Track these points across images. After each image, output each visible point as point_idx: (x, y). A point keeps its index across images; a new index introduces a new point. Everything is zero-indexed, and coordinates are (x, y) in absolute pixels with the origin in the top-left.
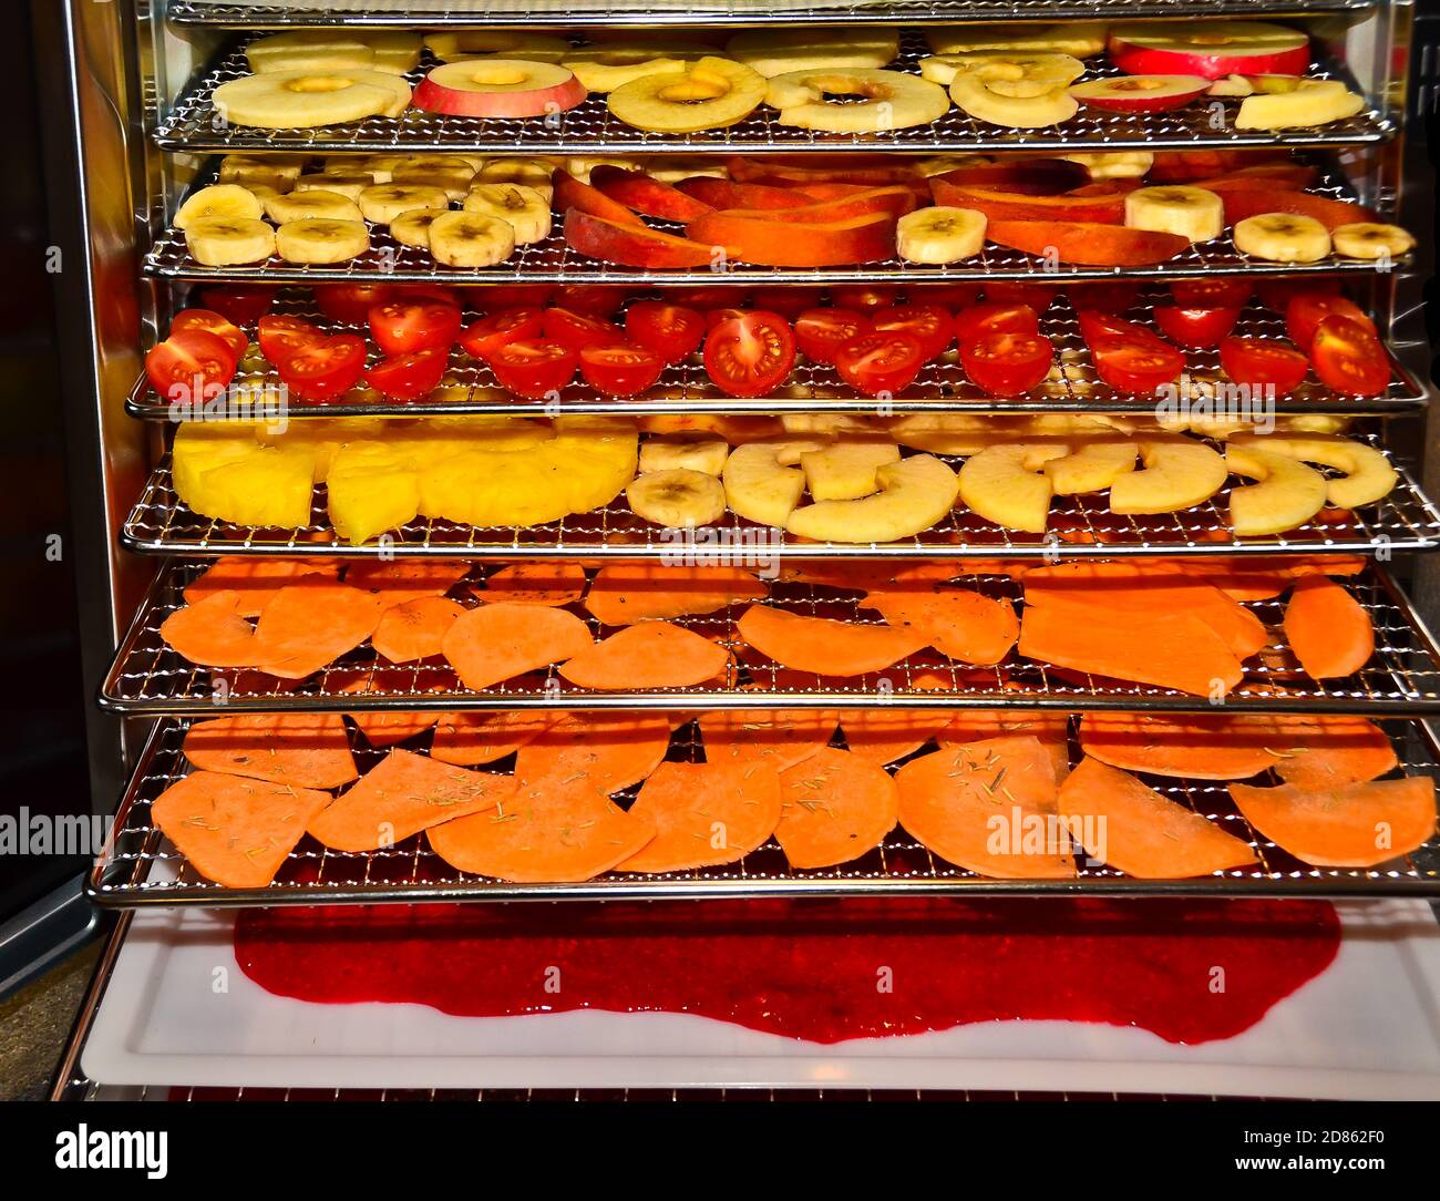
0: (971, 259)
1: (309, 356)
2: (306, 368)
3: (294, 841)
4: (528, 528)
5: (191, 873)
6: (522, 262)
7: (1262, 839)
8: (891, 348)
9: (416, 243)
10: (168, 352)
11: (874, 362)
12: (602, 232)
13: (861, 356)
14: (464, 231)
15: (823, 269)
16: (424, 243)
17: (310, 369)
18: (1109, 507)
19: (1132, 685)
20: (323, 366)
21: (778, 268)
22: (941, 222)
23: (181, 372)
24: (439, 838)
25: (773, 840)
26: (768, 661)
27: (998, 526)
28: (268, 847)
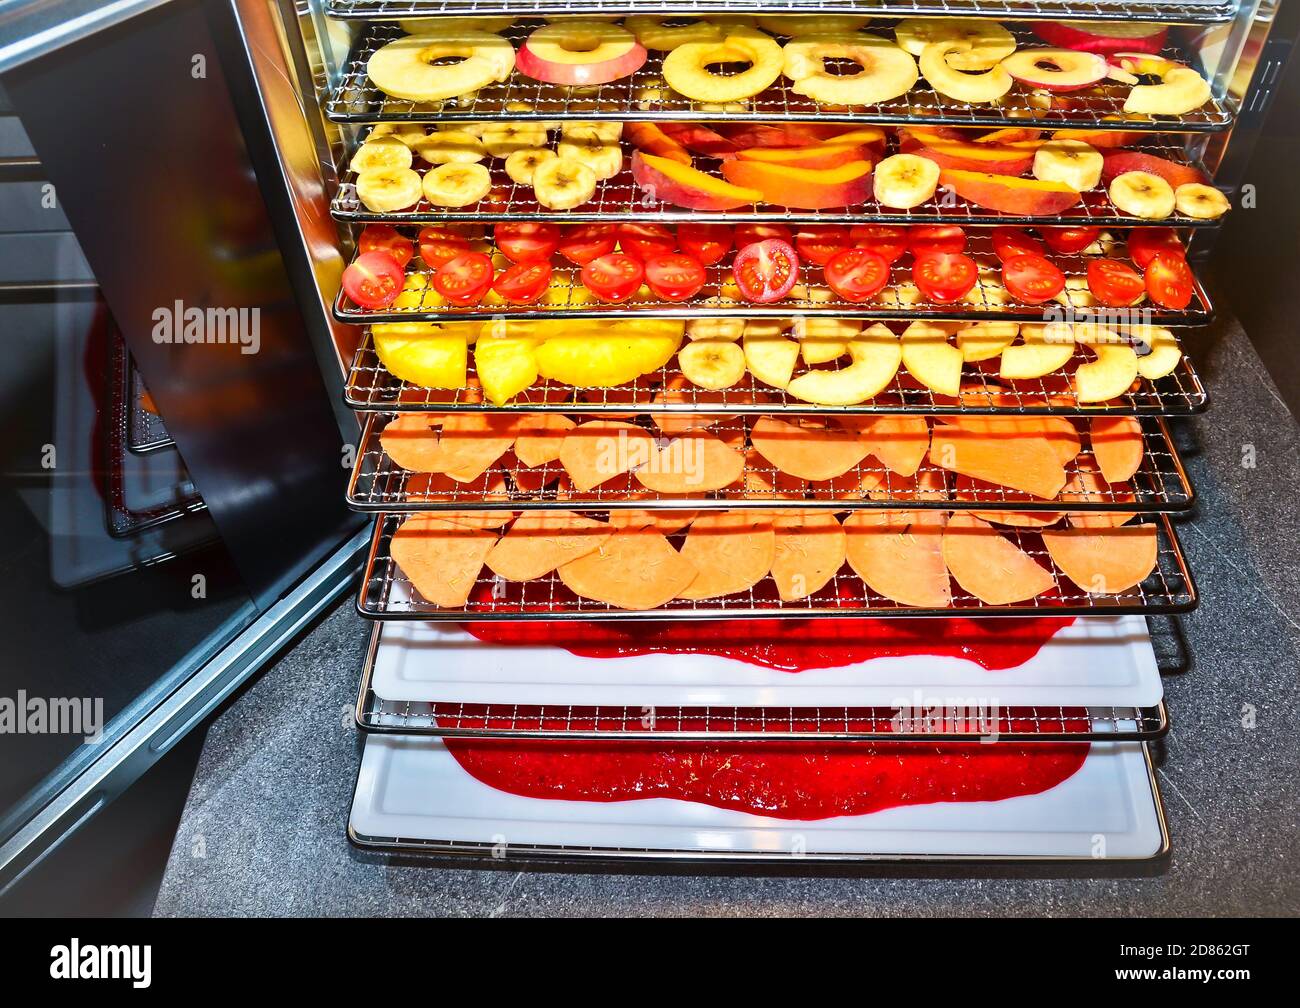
0: (926, 203)
1: (454, 274)
2: (453, 285)
3: (477, 572)
4: (612, 388)
5: (416, 596)
6: (602, 202)
7: (1059, 571)
8: (865, 268)
9: (524, 182)
10: (357, 272)
11: (854, 280)
12: (661, 180)
13: (845, 273)
14: (559, 179)
15: (822, 211)
16: (530, 182)
17: (455, 286)
18: (999, 371)
19: (998, 487)
20: (464, 284)
21: (790, 209)
22: (907, 171)
23: (367, 287)
24: (565, 573)
25: (770, 574)
26: (770, 466)
27: (926, 389)
28: (462, 578)
